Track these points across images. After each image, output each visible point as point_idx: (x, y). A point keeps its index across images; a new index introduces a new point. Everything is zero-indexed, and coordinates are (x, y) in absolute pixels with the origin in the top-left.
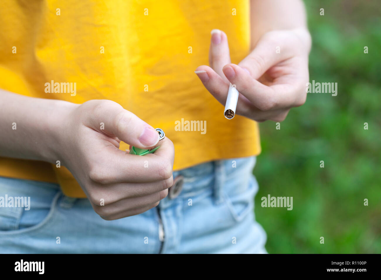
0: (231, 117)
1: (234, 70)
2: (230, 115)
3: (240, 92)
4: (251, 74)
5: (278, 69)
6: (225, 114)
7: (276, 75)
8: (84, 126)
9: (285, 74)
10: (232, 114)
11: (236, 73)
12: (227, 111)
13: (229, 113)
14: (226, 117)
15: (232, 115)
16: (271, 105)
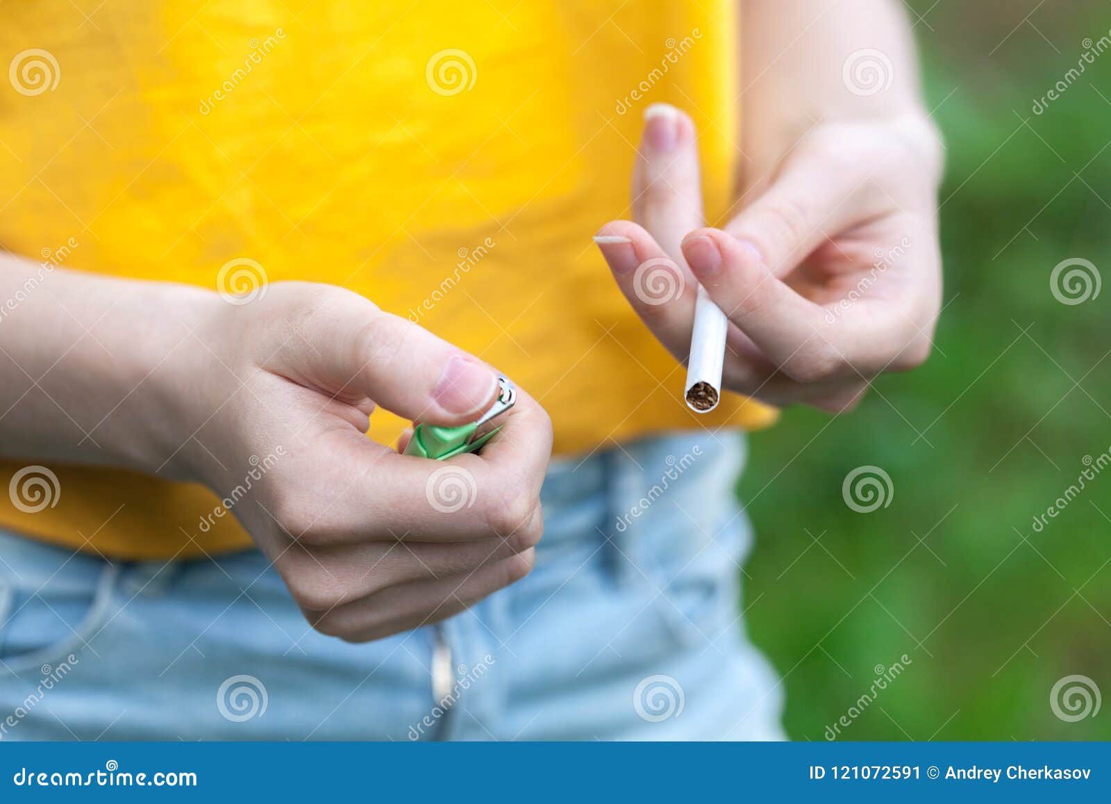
0: (705, 405)
1: (719, 247)
2: (703, 399)
3: (732, 319)
4: (765, 259)
5: (845, 247)
6: (689, 397)
7: (837, 267)
8: (257, 370)
9: (867, 267)
10: (711, 396)
11: (726, 258)
12: (697, 385)
13: (701, 393)
14: (690, 405)
15: (710, 399)
16: (827, 367)
